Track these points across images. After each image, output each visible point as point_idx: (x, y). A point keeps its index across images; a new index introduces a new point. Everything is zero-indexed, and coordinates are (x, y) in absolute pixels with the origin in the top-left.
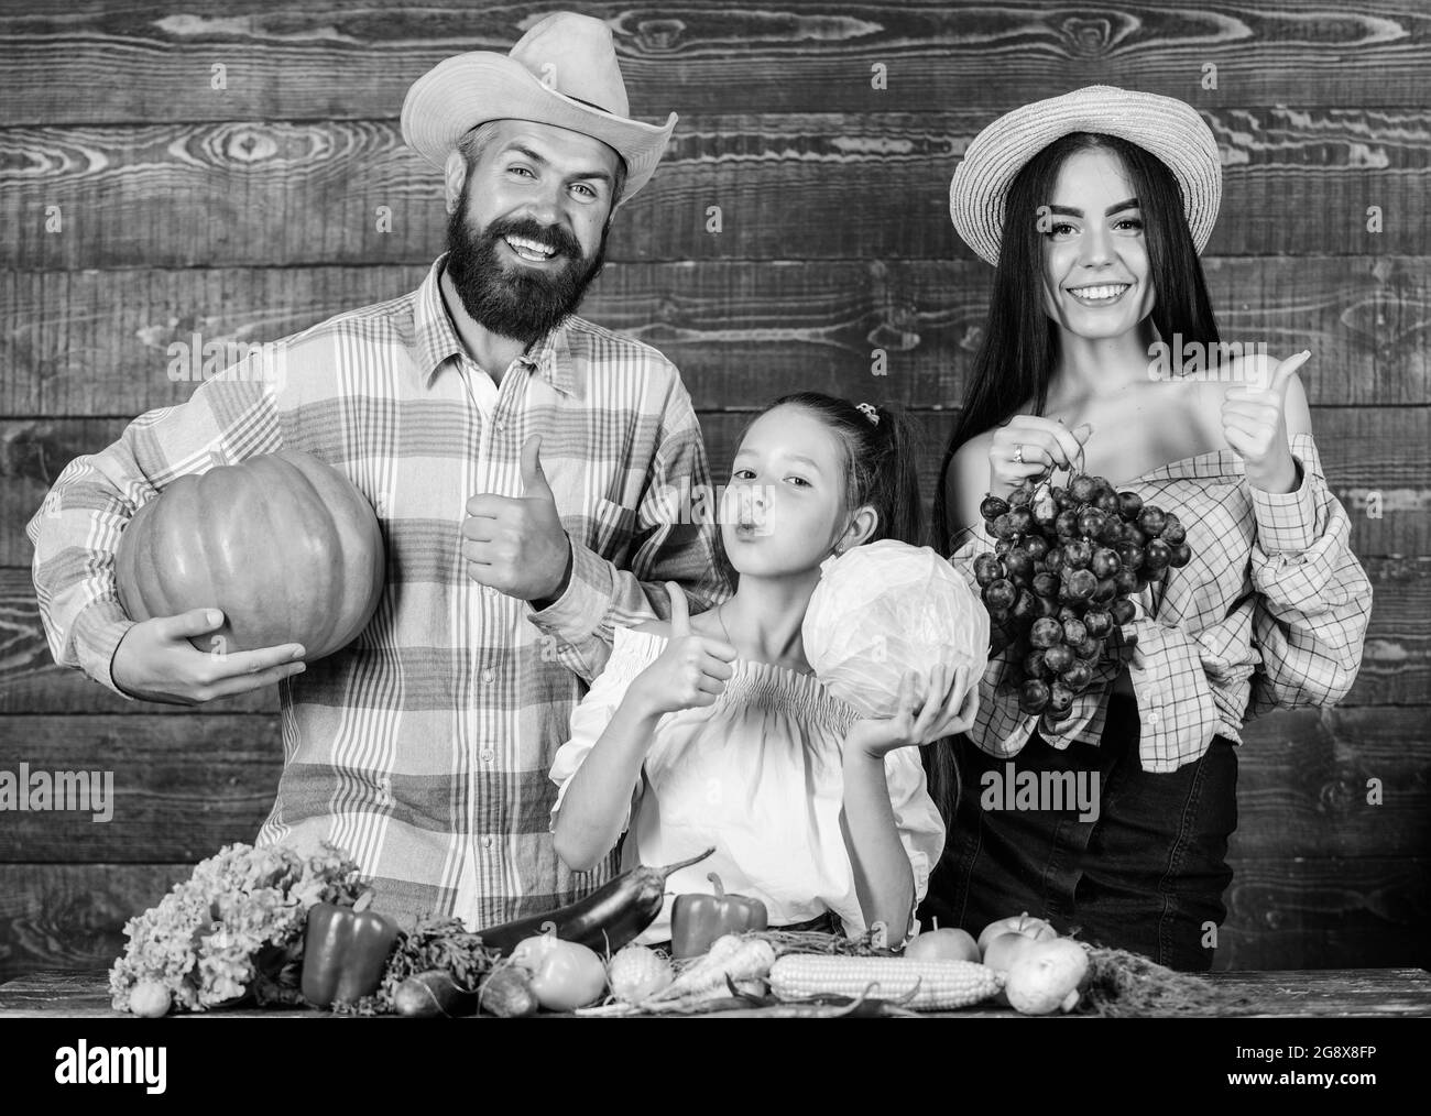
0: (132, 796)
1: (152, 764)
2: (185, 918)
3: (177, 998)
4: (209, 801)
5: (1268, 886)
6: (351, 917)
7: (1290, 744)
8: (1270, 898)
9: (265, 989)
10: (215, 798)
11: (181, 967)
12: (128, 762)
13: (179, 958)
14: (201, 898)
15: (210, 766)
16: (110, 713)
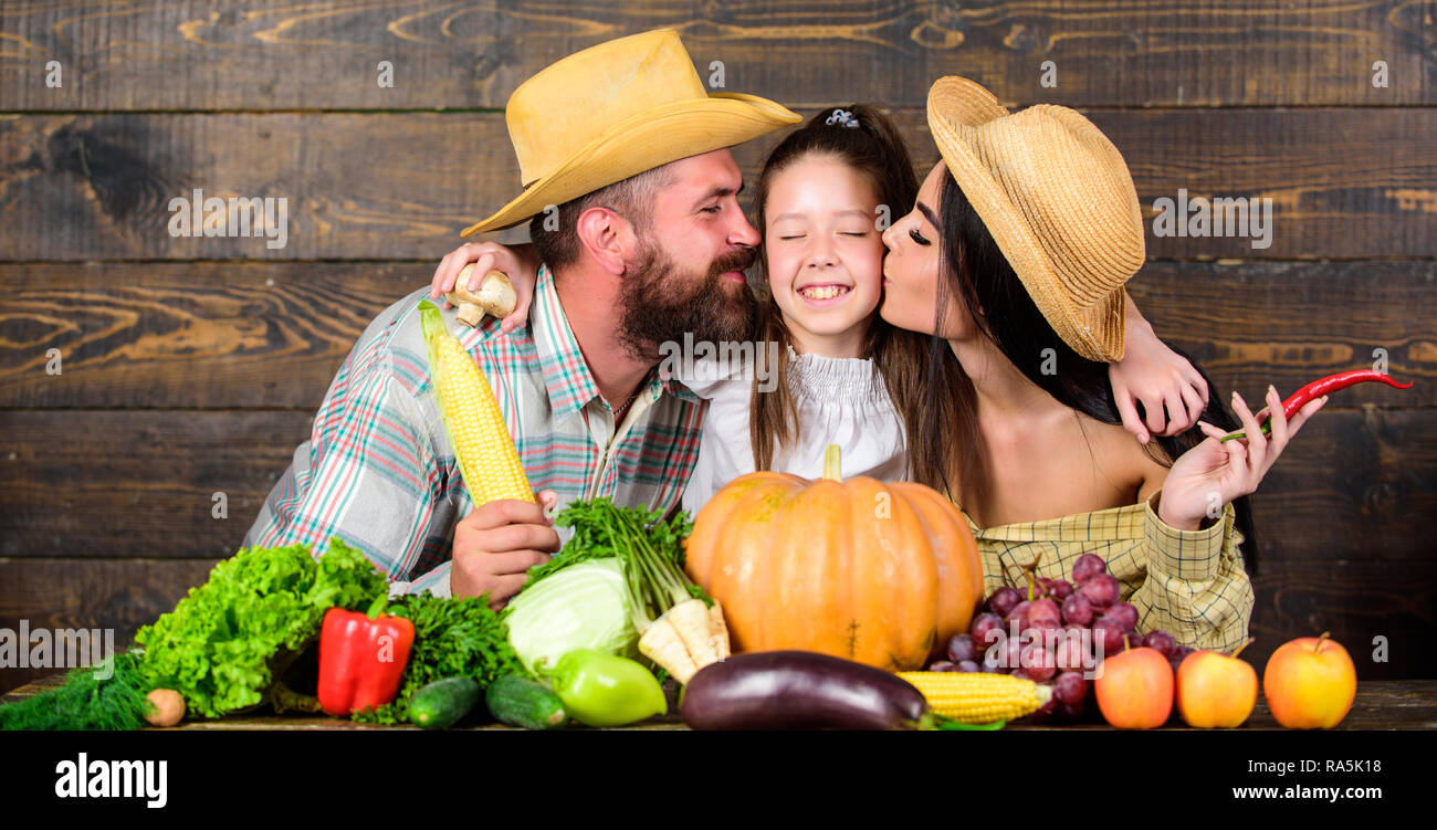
0: (170, 491)
1: (190, 459)
2: (199, 623)
3: (191, 704)
4: (248, 497)
5: (1311, 588)
6: (367, 625)
7: (1334, 446)
8: (1313, 601)
9: (283, 696)
10: (254, 493)
11: (195, 673)
12: (166, 457)
13: (192, 664)
14: (216, 603)
15: (249, 462)
16: (149, 408)
